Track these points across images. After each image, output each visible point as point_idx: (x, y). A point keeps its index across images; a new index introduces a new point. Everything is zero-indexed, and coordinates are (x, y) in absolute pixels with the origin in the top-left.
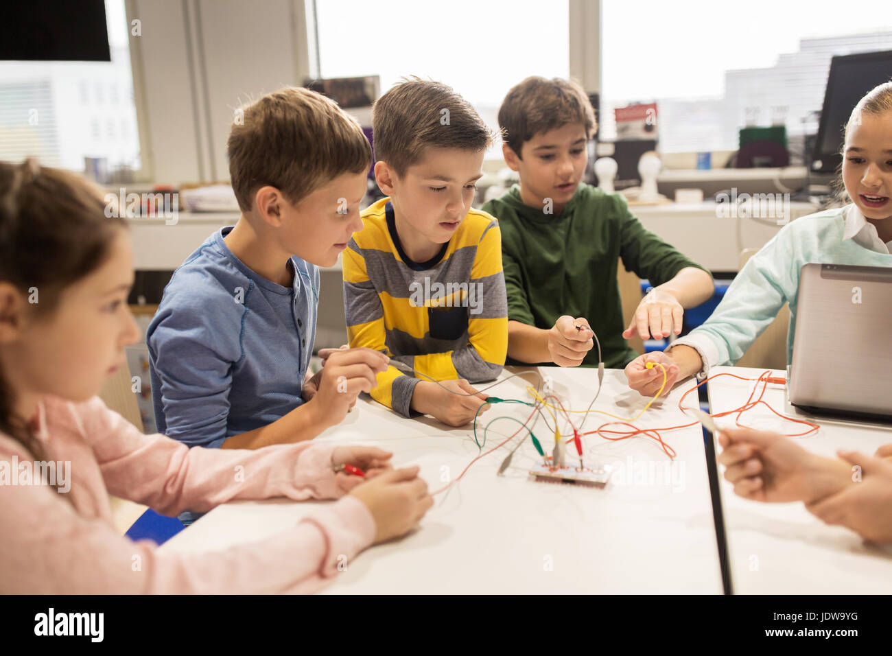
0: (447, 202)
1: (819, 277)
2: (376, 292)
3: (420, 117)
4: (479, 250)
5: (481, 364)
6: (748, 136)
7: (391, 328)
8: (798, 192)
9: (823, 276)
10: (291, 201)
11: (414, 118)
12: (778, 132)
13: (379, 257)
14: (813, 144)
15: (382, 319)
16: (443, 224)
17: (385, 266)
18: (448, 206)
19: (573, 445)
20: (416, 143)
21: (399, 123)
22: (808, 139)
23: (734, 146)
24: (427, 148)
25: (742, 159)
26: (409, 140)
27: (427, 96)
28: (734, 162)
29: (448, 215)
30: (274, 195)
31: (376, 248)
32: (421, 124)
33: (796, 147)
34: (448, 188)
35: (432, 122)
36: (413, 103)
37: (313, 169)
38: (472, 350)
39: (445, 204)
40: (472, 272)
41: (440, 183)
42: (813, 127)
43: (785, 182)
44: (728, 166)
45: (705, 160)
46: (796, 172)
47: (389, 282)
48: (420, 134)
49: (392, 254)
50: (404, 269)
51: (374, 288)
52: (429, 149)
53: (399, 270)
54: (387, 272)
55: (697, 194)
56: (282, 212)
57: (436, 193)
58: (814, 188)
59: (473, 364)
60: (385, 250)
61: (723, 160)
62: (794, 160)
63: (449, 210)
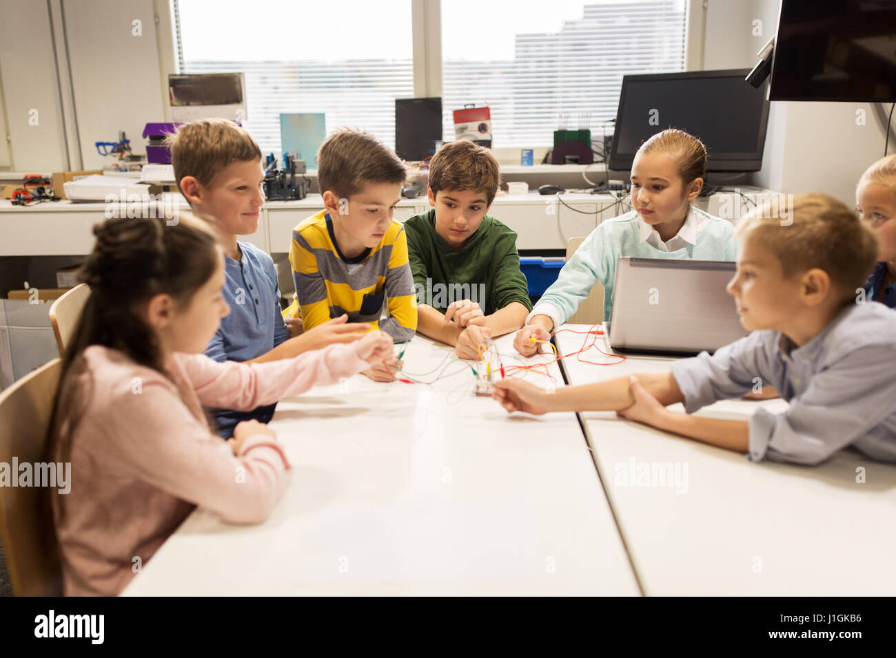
0: (378, 220)
1: (629, 267)
2: (323, 279)
3: (358, 161)
4: (394, 248)
5: (401, 329)
6: (560, 136)
7: (332, 306)
8: (600, 185)
9: (631, 265)
11: (354, 162)
12: (584, 134)
13: (324, 254)
14: (609, 144)
15: (326, 300)
16: (374, 235)
17: (328, 260)
18: (379, 222)
20: (358, 180)
21: (343, 164)
22: (607, 139)
23: (550, 143)
24: (366, 184)
25: (557, 156)
26: (353, 177)
27: (361, 145)
28: (550, 157)
29: (379, 229)
31: (323, 248)
32: (361, 166)
33: (597, 147)
34: (379, 210)
35: (369, 164)
36: (352, 151)
38: (393, 319)
39: (377, 222)
40: (389, 263)
41: (374, 207)
42: (611, 131)
43: (589, 175)
44: (545, 161)
45: (529, 156)
46: (599, 168)
47: (331, 271)
48: (361, 174)
49: (332, 251)
50: (342, 264)
51: (322, 276)
52: (367, 184)
53: (337, 262)
54: (329, 264)
55: (524, 186)
57: (372, 213)
58: (611, 182)
59: (395, 330)
60: (327, 249)
61: (543, 157)
62: (597, 158)
63: (380, 225)
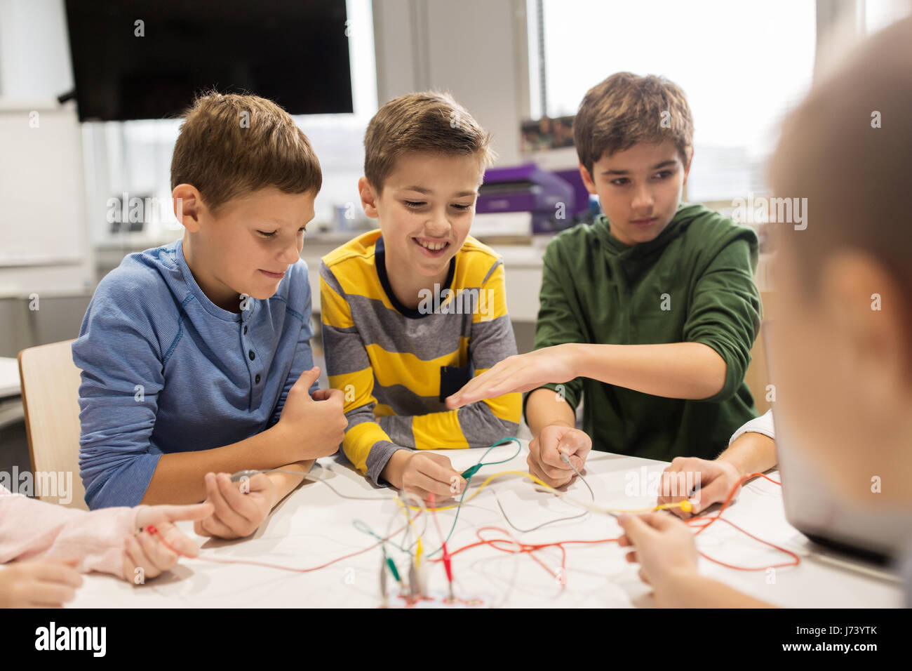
3: (396, 121)
10: (209, 206)
11: (390, 123)
19: (441, 567)
21: (377, 131)
30: (193, 196)
34: (428, 203)
37: (233, 173)
49: (380, 301)
56: (199, 217)
